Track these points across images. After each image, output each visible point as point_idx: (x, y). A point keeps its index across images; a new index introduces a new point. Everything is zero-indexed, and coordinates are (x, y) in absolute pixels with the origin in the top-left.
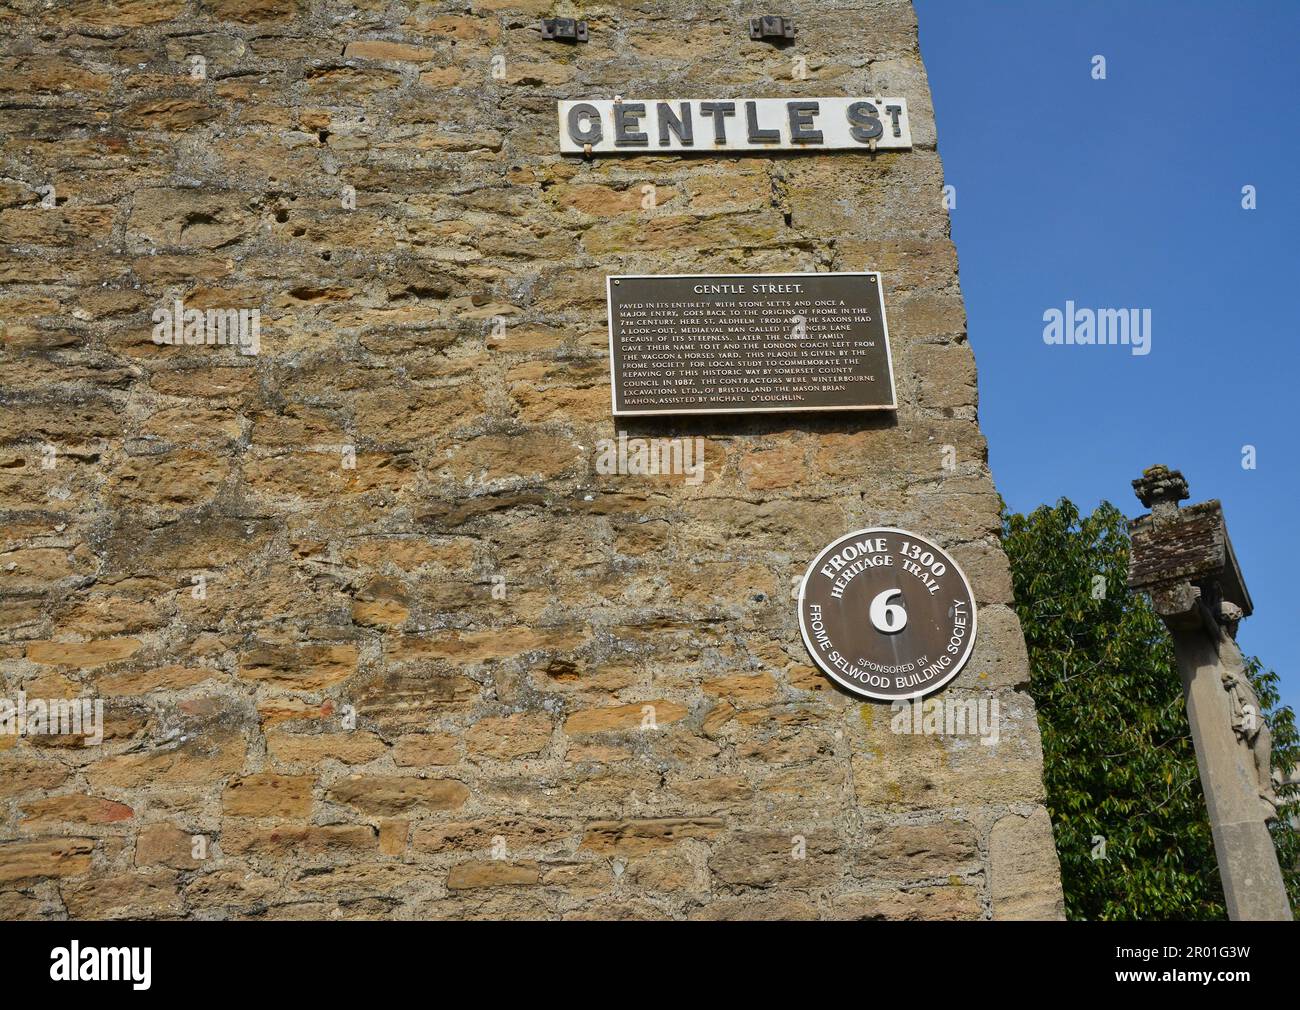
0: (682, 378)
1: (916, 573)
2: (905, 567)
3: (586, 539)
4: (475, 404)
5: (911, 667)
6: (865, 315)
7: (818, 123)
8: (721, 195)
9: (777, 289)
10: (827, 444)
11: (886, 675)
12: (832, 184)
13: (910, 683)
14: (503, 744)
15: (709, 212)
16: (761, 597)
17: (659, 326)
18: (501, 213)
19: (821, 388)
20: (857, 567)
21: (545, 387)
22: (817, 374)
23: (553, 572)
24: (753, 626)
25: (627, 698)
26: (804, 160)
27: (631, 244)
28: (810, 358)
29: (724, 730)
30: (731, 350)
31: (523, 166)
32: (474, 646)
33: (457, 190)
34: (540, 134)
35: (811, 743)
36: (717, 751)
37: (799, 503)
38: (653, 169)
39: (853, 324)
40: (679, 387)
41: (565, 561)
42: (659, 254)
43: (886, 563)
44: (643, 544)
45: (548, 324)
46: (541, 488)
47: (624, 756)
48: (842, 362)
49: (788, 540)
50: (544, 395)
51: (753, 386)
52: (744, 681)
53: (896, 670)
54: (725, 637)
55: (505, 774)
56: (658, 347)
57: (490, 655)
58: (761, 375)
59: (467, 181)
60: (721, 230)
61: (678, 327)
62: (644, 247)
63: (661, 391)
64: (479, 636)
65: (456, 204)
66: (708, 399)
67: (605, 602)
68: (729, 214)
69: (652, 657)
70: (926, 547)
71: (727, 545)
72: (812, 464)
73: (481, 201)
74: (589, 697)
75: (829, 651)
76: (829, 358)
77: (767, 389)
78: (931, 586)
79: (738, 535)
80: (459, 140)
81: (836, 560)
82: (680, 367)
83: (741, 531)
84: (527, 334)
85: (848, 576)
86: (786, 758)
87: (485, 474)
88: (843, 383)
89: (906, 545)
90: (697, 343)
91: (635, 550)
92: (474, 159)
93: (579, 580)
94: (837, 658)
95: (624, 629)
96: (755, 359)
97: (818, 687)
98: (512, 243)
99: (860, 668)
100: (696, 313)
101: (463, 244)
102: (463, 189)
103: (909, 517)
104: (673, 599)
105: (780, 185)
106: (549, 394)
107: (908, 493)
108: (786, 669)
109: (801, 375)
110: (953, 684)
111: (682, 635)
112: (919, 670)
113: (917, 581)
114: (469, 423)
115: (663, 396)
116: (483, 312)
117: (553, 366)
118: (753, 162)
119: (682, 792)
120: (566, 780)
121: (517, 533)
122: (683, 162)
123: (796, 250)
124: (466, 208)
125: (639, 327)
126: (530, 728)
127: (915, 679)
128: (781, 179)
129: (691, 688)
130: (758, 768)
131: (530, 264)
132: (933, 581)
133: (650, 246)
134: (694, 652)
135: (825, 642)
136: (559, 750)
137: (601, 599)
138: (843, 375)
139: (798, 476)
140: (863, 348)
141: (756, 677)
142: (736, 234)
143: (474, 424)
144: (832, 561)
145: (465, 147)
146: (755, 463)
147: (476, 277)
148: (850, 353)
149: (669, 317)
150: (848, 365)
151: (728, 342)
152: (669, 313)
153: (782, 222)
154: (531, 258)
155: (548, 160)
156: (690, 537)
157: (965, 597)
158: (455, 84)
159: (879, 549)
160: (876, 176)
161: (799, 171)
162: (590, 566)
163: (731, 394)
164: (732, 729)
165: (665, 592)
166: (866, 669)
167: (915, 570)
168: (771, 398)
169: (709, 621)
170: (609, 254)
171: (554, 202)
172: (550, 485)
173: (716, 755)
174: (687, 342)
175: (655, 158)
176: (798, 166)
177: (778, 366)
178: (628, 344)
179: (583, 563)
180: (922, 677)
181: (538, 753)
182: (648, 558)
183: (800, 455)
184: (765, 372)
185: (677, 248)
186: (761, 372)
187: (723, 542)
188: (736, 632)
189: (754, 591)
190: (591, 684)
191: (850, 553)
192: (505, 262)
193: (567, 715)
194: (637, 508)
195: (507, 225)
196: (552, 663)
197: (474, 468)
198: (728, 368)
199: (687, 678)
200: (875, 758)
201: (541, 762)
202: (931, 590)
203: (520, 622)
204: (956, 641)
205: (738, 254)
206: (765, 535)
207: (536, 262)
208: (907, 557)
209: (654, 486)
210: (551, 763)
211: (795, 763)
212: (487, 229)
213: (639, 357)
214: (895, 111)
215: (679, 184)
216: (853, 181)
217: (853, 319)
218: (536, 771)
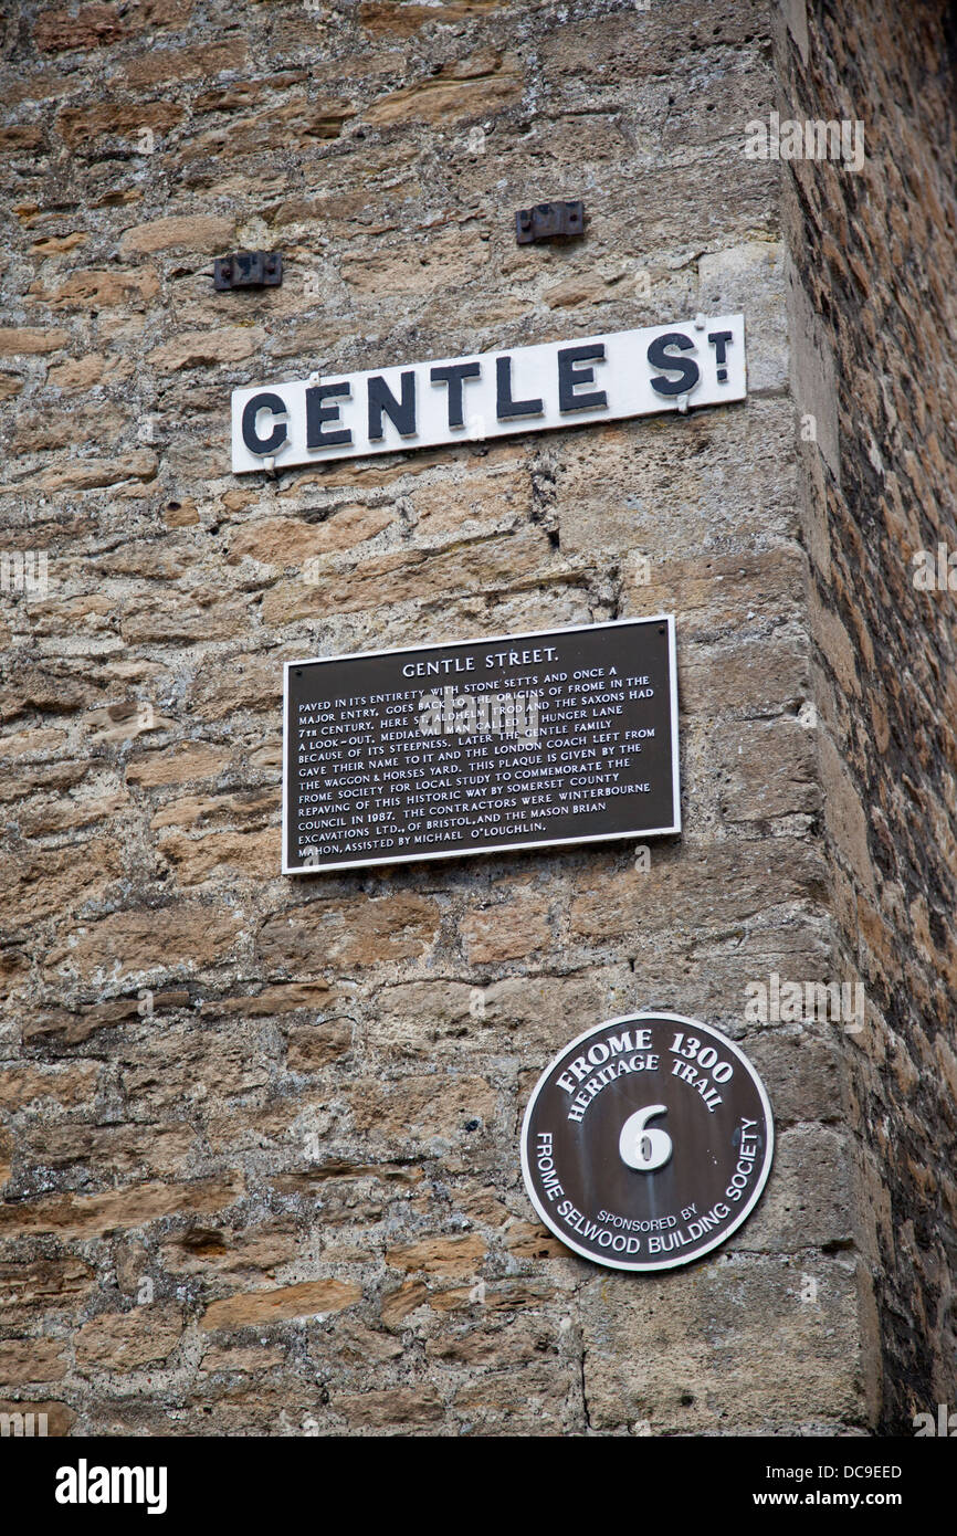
0: (378, 811)
1: (690, 1080)
2: (675, 1072)
3: (244, 1053)
4: (109, 866)
5: (671, 1221)
6: (644, 687)
7: (604, 380)
8: (457, 512)
9: (520, 659)
10: (585, 888)
11: (637, 1234)
12: (621, 474)
13: (668, 1244)
14: (121, 1350)
15: (439, 542)
16: (475, 1124)
17: (351, 734)
18: (151, 578)
19: (571, 810)
20: (607, 1074)
21: (202, 833)
22: (567, 788)
23: (200, 1102)
24: (460, 1167)
25: (285, 1278)
26: (583, 440)
27: (327, 606)
28: (558, 763)
29: (410, 1322)
30: (449, 762)
31: (183, 502)
32: (91, 1213)
33: (93, 547)
34: (208, 447)
35: (526, 1337)
36: (399, 1350)
37: (539, 981)
38: (365, 483)
39: (626, 703)
40: (372, 825)
41: (215, 1085)
42: (367, 615)
43: (649, 1067)
44: (320, 1055)
45: (208, 740)
46: (190, 983)
47: (275, 1361)
48: (605, 765)
49: (519, 1038)
50: (200, 845)
51: (473, 815)
52: (442, 1250)
53: (651, 1225)
54: (419, 1186)
55: (123, 1391)
56: (346, 767)
57: (110, 1225)
58: (489, 796)
59: (108, 534)
60: (455, 570)
61: (377, 732)
62: (345, 607)
63: (347, 834)
64: (99, 1198)
65: (91, 569)
66: (412, 840)
67: (266, 1142)
68: (468, 542)
69: (321, 1219)
70: (707, 1040)
71: (433, 1050)
72: (560, 920)
73: (123, 562)
74: (234, 1279)
75: (559, 1200)
76: (586, 760)
77: (496, 817)
78: (710, 1099)
79: (450, 1034)
80: (97, 469)
81: (578, 1065)
82: (377, 795)
83: (455, 1027)
84: (178, 759)
85: (593, 1088)
86: (493, 1359)
87: (118, 967)
88: (603, 798)
89: (679, 1037)
90: (401, 755)
91: (309, 1064)
92: (116, 497)
93: (232, 1112)
94: (568, 1211)
95: (288, 1179)
96: (483, 772)
97: (544, 1254)
98: (166, 622)
99: (601, 1224)
100: (403, 708)
101: (101, 629)
102: (104, 545)
103: (688, 995)
104: (356, 1133)
105: (546, 486)
106: (207, 843)
107: (696, 955)
108: (502, 1228)
109: (543, 791)
110: (732, 1246)
111: (363, 1186)
112: (682, 1226)
113: (689, 1092)
114: (100, 895)
115: (351, 840)
116: (124, 728)
117: (211, 803)
118: (507, 452)
119: (347, 1411)
120: (198, 1398)
121: (155, 1049)
122: (404, 467)
123: (561, 589)
124: (105, 574)
125: (324, 738)
126: (156, 1326)
127: (677, 1239)
128: (548, 476)
129: (371, 1261)
130: (453, 1374)
131: (190, 650)
132: (713, 1091)
133: (354, 605)
134: (377, 1209)
135: (554, 1187)
136: (192, 1356)
137: (260, 1138)
138: (603, 785)
139: (539, 940)
140: (637, 740)
141: (459, 1242)
142: (475, 573)
143: (108, 894)
144: (572, 1067)
145: (105, 479)
146: (480, 924)
147: (116, 677)
148: (617, 750)
149: (364, 719)
150: (614, 769)
151: (444, 750)
152: (366, 713)
153: (545, 546)
154: (188, 641)
155: (216, 487)
156: (382, 1041)
157: (758, 1113)
158: (95, 382)
159: (640, 1045)
160: (688, 452)
161: (573, 460)
162: (247, 1091)
163: (444, 830)
164: (422, 1318)
165: (345, 1123)
166: (609, 1226)
167: (688, 1075)
168: (499, 830)
169: (400, 1162)
170: (296, 625)
171: (225, 551)
172: (204, 977)
173: (398, 1357)
174: (388, 755)
175: (365, 466)
176: (572, 453)
177: (512, 781)
178: (308, 765)
179: (238, 1088)
180: (687, 1235)
181: (164, 1360)
182: (326, 1075)
183: (544, 908)
184: (494, 791)
185: (390, 604)
186: (488, 792)
187: (426, 1046)
188: (436, 1178)
189: (467, 1115)
190: (238, 1259)
191: (598, 1053)
192: (155, 652)
193: (206, 1306)
194: (317, 1002)
195: (161, 595)
196: (190, 1232)
197: (104, 959)
198: (442, 789)
199: (365, 1247)
200: (613, 1357)
201: (169, 1373)
202: (710, 1104)
203: (152, 1177)
204: (739, 1180)
205: (477, 604)
206: (487, 1031)
207: (198, 646)
208: (679, 1056)
209: (340, 969)
210: (181, 1374)
211: (502, 1367)
212: (132, 603)
213: (322, 784)
214: (721, 340)
215: (399, 502)
216: (652, 466)
217: (627, 695)
218: (160, 1386)
